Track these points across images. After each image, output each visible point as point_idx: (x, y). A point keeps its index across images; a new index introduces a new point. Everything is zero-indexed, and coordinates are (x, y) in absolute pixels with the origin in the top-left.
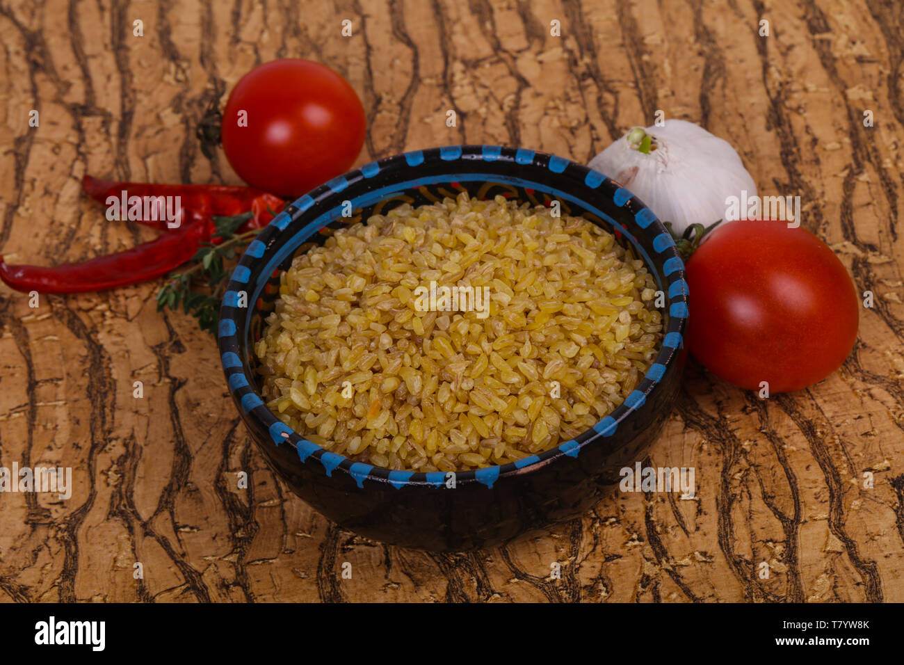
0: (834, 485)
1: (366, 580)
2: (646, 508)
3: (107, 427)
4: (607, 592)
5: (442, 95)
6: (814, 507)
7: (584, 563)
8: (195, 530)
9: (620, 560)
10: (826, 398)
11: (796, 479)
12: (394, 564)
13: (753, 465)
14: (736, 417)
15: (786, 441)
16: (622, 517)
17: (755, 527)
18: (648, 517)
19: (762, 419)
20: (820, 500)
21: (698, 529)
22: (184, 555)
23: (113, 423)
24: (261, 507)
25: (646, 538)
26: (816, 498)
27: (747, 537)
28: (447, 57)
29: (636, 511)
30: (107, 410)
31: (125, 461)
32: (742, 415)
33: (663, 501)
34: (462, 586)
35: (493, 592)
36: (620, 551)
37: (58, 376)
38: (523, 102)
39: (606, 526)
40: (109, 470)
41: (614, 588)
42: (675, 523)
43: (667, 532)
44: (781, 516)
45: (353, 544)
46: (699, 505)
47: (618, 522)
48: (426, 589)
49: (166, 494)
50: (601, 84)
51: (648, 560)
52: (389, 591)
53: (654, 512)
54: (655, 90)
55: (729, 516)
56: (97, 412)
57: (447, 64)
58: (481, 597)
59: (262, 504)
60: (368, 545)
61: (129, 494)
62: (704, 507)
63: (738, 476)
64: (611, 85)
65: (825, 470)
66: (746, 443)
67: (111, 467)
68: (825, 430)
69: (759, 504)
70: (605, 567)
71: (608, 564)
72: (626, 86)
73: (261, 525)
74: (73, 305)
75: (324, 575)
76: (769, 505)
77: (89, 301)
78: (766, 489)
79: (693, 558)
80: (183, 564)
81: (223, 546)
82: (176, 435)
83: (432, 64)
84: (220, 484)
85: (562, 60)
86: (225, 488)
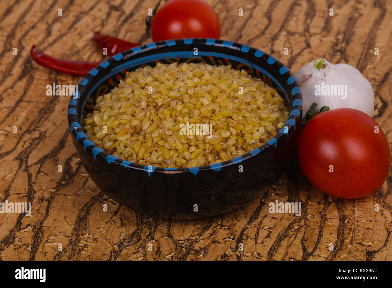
0: (339, 245)
1: (102, 216)
2: (245, 227)
3: (38, 125)
4: (204, 255)
5: (269, 42)
6: (323, 251)
7: (202, 241)
8: (46, 175)
9: (218, 244)
10: (360, 209)
11: (322, 237)
12: (119, 214)
13: (306, 225)
14: (313, 204)
15: (329, 220)
16: (231, 228)
17: (290, 251)
18: (243, 231)
19: (325, 208)
20: (328, 249)
21: (262, 243)
22: (34, 183)
23: (41, 124)
24: (79, 175)
25: (236, 239)
26: (327, 248)
27: (283, 254)
28: (282, 28)
29: (239, 227)
30: (43, 119)
31: (36, 140)
32: (316, 204)
33: (255, 227)
34: (141, 232)
35: (153, 239)
36: (221, 241)
37: (33, 101)
38: (303, 54)
39: (222, 229)
40: (27, 141)
41: (208, 254)
42: (253, 237)
43: (247, 240)
44: (305, 250)
45: (107, 201)
46: (270, 233)
47: (228, 229)
48: (125, 228)
49: (44, 158)
50: (343, 56)
51: (231, 248)
52: (109, 224)
53: (247, 230)
54: (366, 65)
55: (281, 242)
56: (38, 118)
57: (280, 31)
58: (147, 239)
59: (80, 174)
60: (113, 203)
61: (29, 153)
62: (271, 235)
63: (296, 228)
64: (347, 58)
65: (338, 237)
66: (310, 216)
67: (29, 140)
68: (350, 221)
69: (298, 242)
70: (210, 245)
71: (212, 244)
72: (354, 59)
73: (74, 182)
74: (59, 78)
75: (85, 209)
76: (302, 244)
77: (66, 78)
78: (305, 237)
79: (252, 255)
80: (31, 186)
81: (53, 184)
82: (64, 137)
83: (274, 29)
84: (69, 161)
85: (332, 42)
86: (70, 163)
